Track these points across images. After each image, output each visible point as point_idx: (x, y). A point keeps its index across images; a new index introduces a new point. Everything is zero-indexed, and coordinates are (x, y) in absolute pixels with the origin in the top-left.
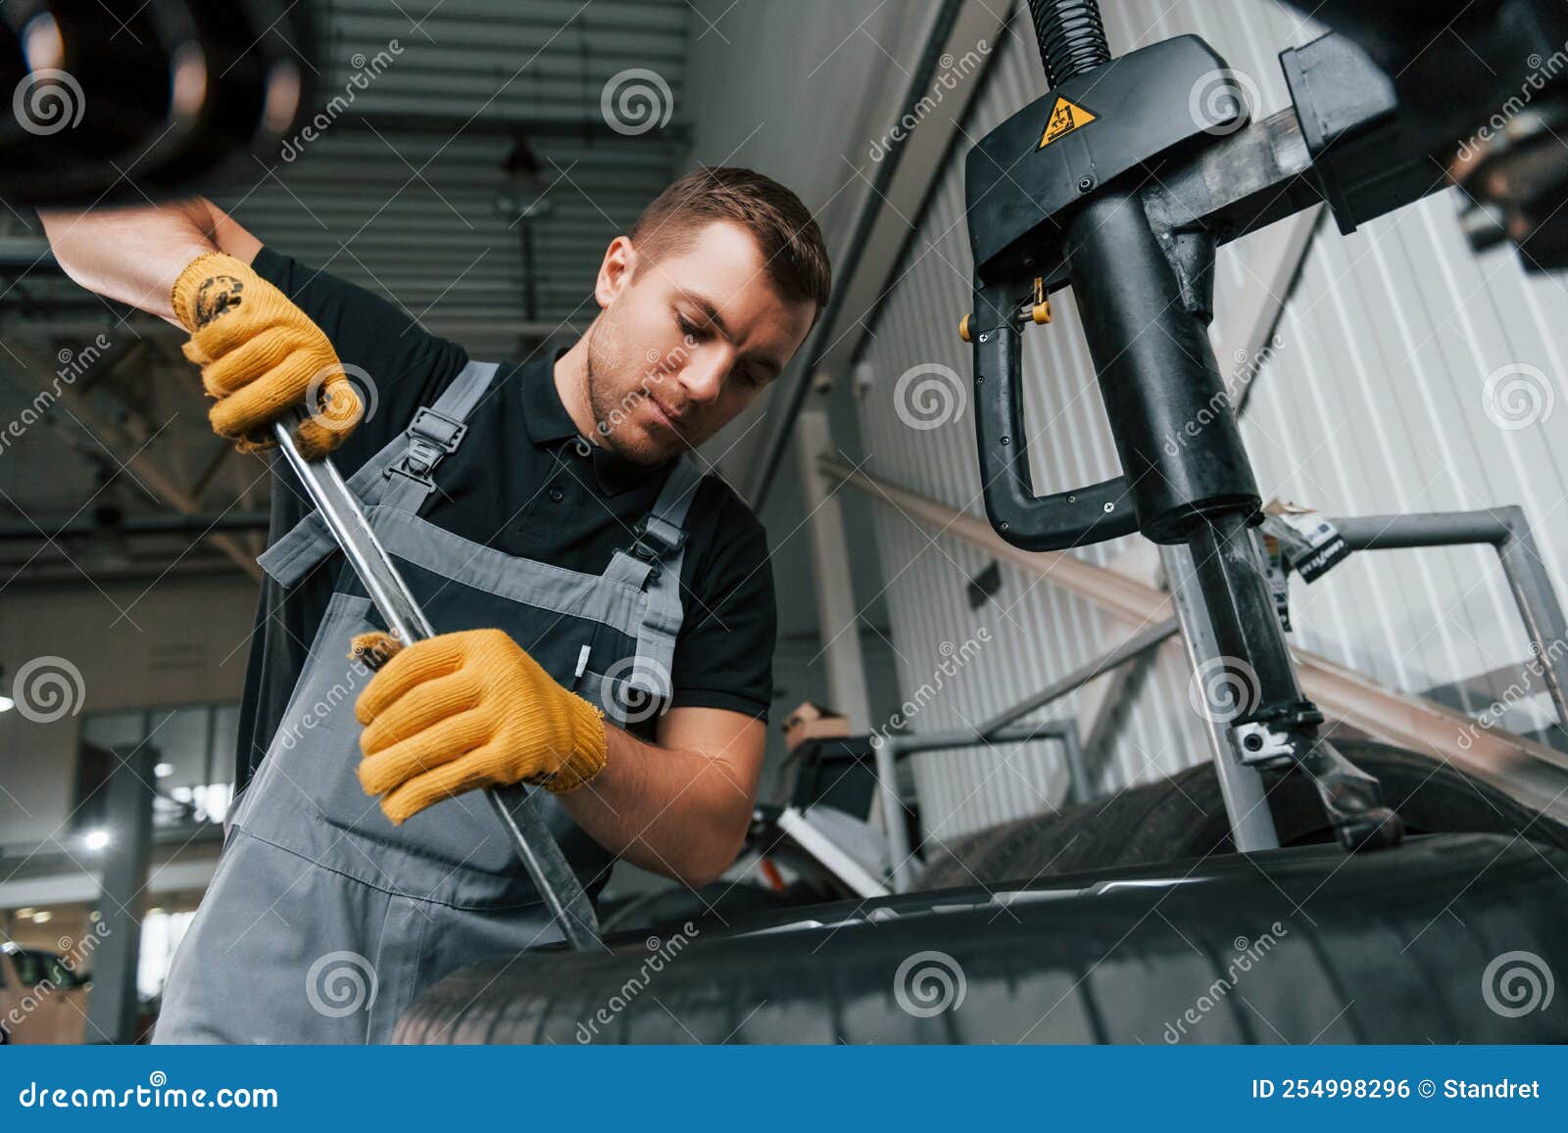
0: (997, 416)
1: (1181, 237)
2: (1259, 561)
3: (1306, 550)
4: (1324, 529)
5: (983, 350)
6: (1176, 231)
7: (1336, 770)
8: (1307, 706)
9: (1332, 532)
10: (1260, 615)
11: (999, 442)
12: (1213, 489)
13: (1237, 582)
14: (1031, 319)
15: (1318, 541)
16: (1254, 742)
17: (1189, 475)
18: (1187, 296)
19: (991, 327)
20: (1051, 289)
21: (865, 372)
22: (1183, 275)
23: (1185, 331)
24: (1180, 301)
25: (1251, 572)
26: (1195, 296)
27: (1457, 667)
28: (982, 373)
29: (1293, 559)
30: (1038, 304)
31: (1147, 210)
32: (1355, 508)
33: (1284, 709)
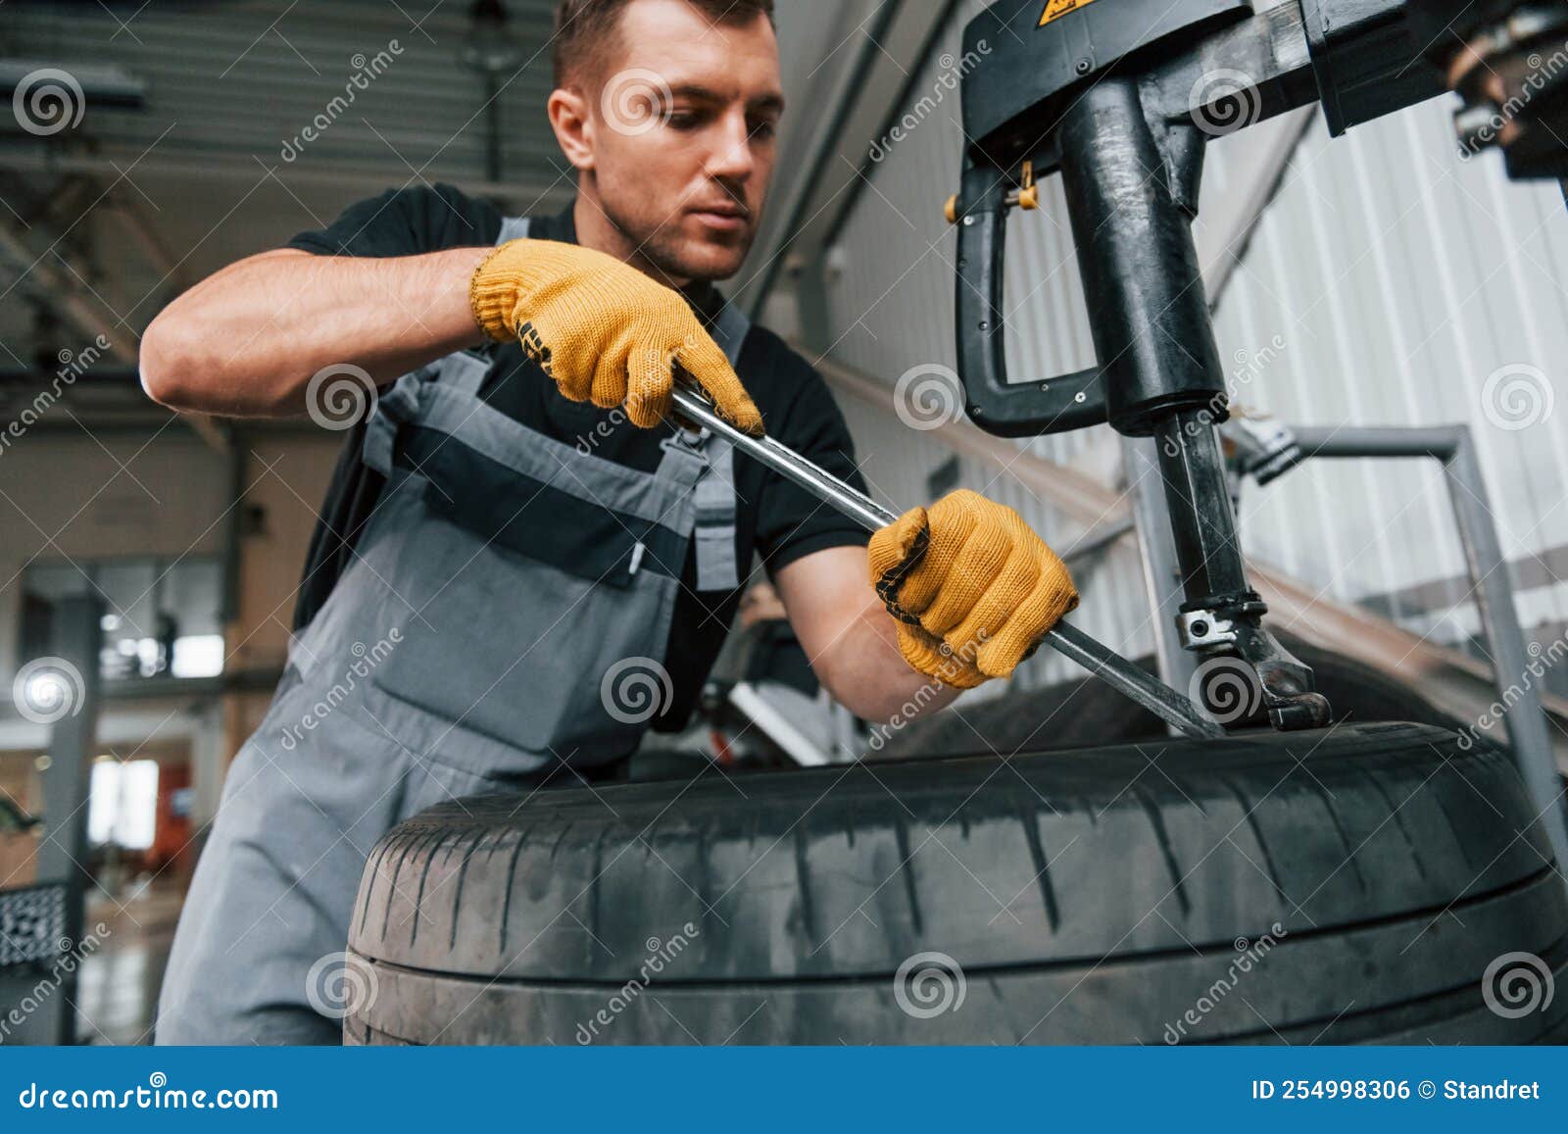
0: (977, 301)
1: (1173, 129)
2: (1220, 458)
3: (1261, 455)
4: (1281, 435)
5: (968, 234)
6: (1170, 122)
7: (1275, 657)
8: (1253, 596)
9: (1288, 439)
10: (1217, 509)
11: (977, 328)
12: (1182, 384)
13: (1197, 476)
14: (1017, 203)
15: (1275, 446)
16: (1200, 628)
17: (1161, 369)
18: (1175, 191)
19: (978, 211)
20: (1038, 174)
21: (838, 257)
22: (1172, 167)
23: (1169, 224)
24: (1167, 195)
25: (1212, 467)
26: (1182, 190)
27: (1391, 577)
28: (965, 256)
29: (1249, 463)
30: (1025, 188)
31: (1142, 98)
32: (1311, 417)
33: (1231, 598)
